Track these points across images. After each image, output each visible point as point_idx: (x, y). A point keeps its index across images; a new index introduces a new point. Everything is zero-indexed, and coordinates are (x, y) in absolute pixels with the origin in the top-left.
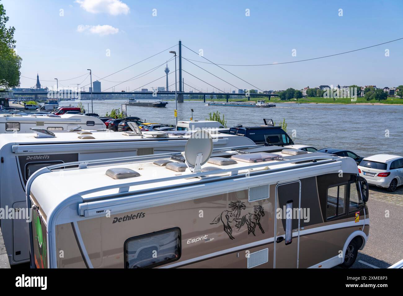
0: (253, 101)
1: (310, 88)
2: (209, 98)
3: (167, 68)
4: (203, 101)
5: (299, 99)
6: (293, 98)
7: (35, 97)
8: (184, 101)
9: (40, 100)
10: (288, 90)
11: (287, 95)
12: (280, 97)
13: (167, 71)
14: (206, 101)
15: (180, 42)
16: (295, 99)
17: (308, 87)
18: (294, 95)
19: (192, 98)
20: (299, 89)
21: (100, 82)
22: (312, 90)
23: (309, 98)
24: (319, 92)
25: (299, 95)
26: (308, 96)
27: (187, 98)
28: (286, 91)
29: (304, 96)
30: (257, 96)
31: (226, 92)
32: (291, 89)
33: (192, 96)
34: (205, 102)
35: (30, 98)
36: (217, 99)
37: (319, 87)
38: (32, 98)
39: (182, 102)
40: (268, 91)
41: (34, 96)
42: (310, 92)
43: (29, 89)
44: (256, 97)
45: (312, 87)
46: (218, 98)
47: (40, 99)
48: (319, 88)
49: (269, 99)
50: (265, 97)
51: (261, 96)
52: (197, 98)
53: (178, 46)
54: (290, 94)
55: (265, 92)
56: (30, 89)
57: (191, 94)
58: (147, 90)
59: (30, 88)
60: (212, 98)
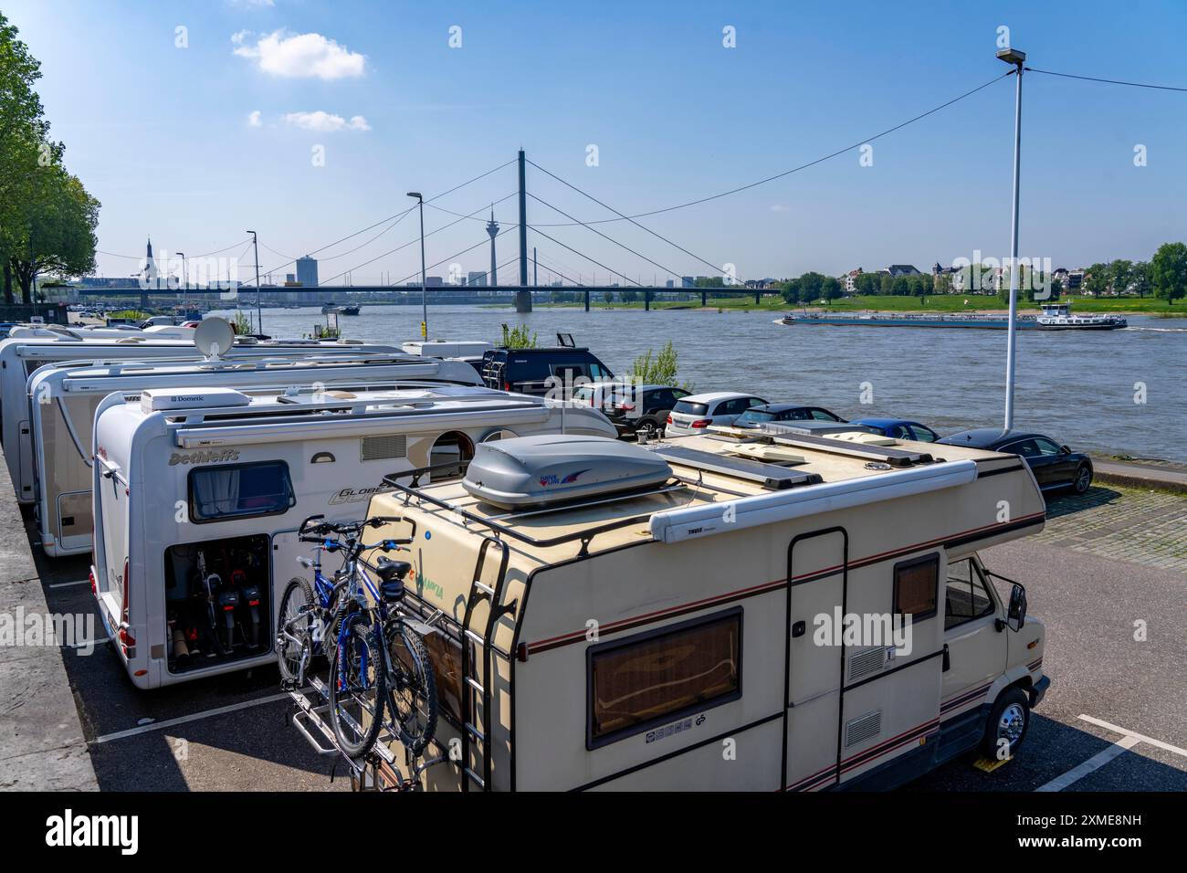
0: (713, 306)
1: (865, 271)
2: (601, 300)
3: (493, 222)
4: (584, 309)
5: (833, 301)
6: (817, 297)
7: (142, 301)
8: (533, 309)
9: (155, 310)
10: (805, 277)
11: (802, 291)
12: (785, 295)
13: (493, 230)
14: (591, 309)
15: (522, 154)
16: (823, 302)
17: (861, 269)
18: (821, 289)
19: (559, 300)
20: (837, 275)
21: (316, 261)
22: (869, 277)
23: (861, 298)
24: (887, 283)
25: (835, 290)
26: (859, 293)
27: (544, 301)
28: (799, 280)
29: (849, 294)
30: (728, 294)
31: (645, 284)
32: (814, 274)
33: (557, 296)
34: (587, 309)
35: (127, 304)
36: (622, 303)
37: (887, 270)
38: (133, 304)
39: (529, 310)
40: (757, 280)
41: (137, 299)
42: (864, 283)
43: (125, 279)
44: (726, 297)
45: (870, 269)
46: (624, 301)
47: (154, 306)
48: (886, 272)
49: (758, 302)
50: (749, 298)
51: (739, 294)
52: (571, 299)
53: (516, 164)
54: (811, 287)
55: (749, 283)
56: (130, 280)
57: (557, 289)
58: (440, 279)
59: (128, 277)
60: (609, 299)
